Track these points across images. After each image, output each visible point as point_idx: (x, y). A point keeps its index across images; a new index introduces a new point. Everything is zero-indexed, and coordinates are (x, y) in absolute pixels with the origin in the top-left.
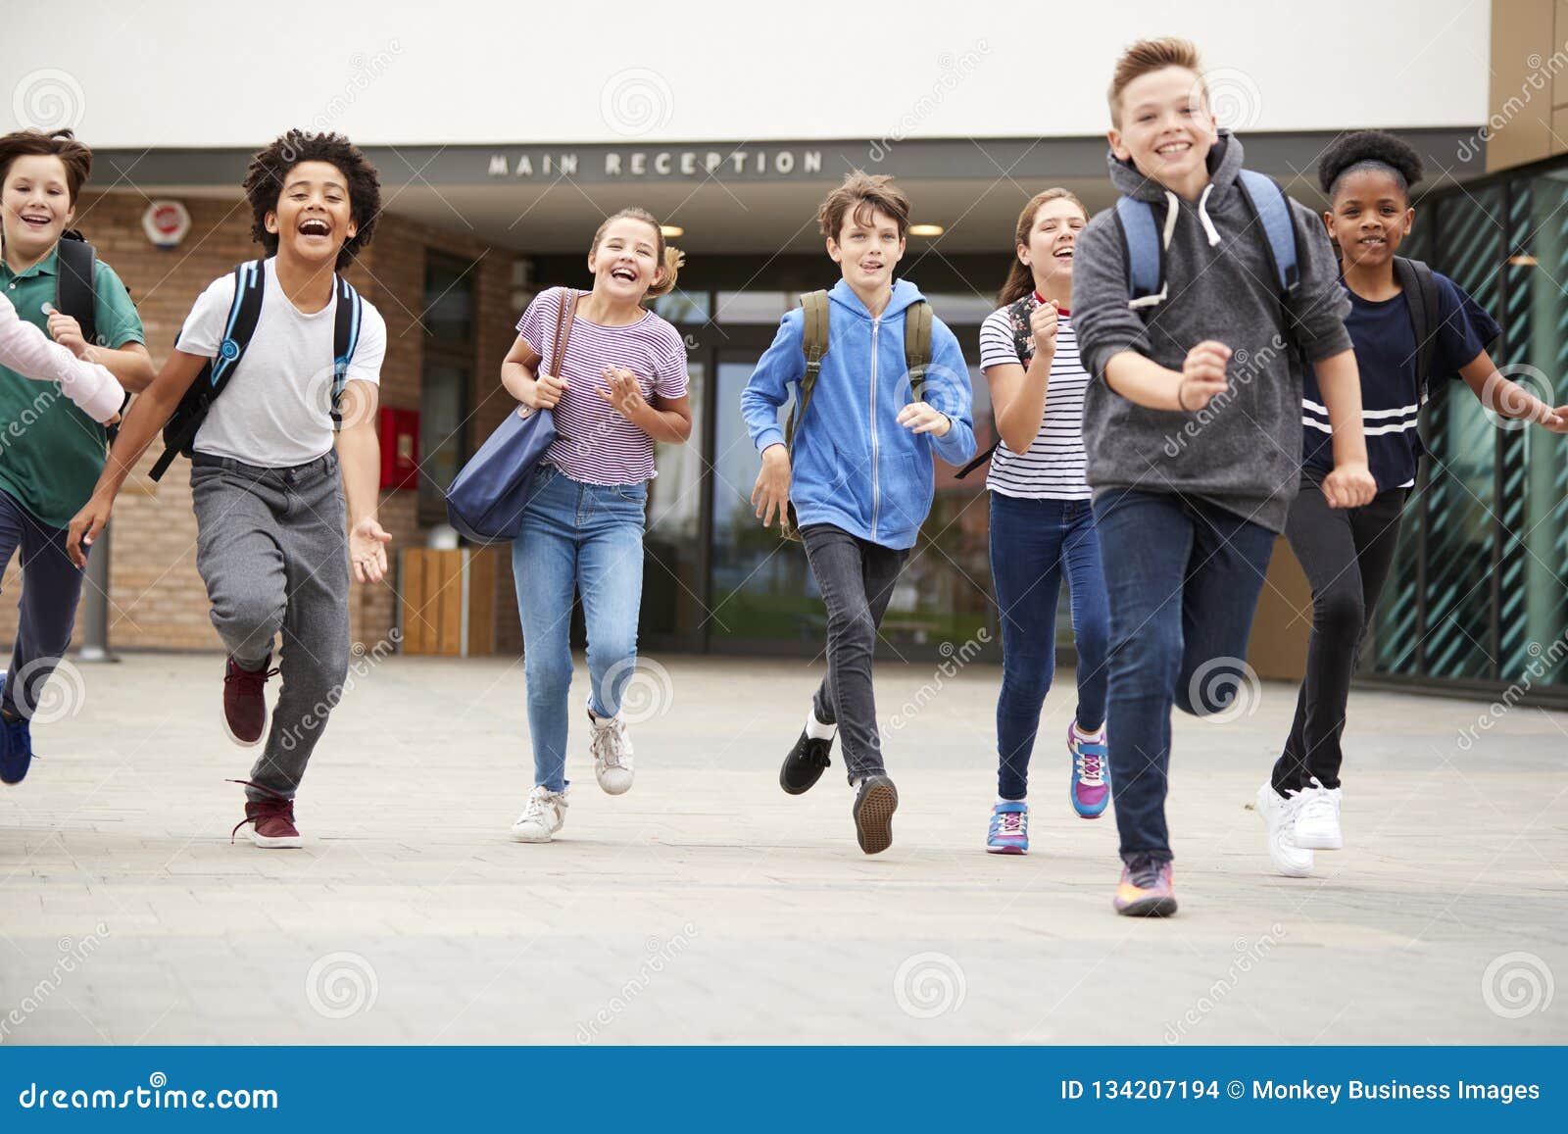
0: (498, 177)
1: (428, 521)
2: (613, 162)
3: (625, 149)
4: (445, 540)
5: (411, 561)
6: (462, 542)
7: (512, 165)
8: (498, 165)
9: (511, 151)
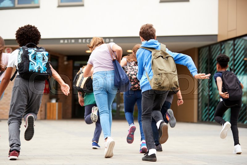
0: (62, 43)
1: (51, 98)
2: (80, 41)
3: (82, 39)
4: (54, 101)
5: (48, 105)
6: (57, 101)
7: (64, 41)
8: (62, 41)
9: (64, 39)
